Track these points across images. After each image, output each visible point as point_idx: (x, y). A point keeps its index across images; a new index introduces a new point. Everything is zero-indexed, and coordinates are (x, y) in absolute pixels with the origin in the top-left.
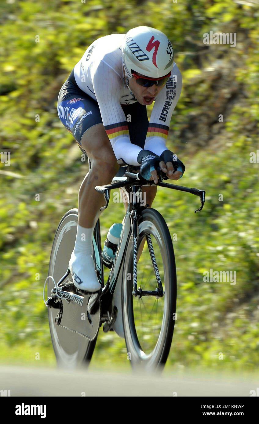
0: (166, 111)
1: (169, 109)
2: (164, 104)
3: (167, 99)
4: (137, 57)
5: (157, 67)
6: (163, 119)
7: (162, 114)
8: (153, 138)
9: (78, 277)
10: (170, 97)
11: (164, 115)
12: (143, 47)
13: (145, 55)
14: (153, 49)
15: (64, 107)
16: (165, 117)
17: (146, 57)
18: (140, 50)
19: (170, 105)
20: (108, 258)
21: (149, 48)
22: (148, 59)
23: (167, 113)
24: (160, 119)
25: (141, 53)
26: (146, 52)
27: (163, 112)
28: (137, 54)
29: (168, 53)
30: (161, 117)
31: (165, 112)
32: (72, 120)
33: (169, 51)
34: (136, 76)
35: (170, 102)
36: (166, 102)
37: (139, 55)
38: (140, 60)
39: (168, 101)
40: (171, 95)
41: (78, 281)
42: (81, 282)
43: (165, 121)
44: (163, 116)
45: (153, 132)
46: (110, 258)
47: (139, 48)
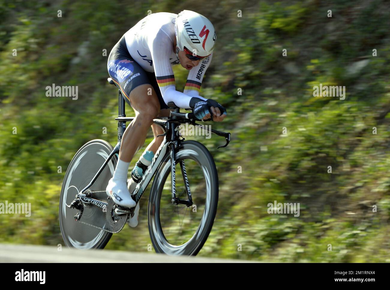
0: (201, 71)
1: (203, 70)
2: (200, 67)
3: (203, 63)
4: (192, 39)
5: (204, 49)
6: (198, 77)
7: (198, 74)
8: (191, 91)
9: (118, 196)
10: (205, 61)
11: (200, 75)
12: (198, 33)
13: (198, 40)
14: (204, 36)
15: (116, 65)
16: (200, 76)
17: (198, 41)
18: (195, 35)
19: (204, 68)
20: (138, 175)
21: (201, 35)
22: (199, 43)
23: (201, 74)
24: (197, 78)
25: (195, 37)
26: (199, 38)
27: (199, 73)
28: (192, 37)
29: (214, 40)
30: (197, 76)
31: (200, 73)
32: (123, 76)
33: (214, 39)
34: (187, 51)
35: (204, 65)
36: (202, 65)
37: (193, 38)
38: (194, 42)
39: (203, 64)
40: (206, 60)
41: (119, 199)
42: (121, 200)
43: (199, 79)
44: (198, 75)
45: (191, 87)
46: (139, 175)
47: (194, 33)
